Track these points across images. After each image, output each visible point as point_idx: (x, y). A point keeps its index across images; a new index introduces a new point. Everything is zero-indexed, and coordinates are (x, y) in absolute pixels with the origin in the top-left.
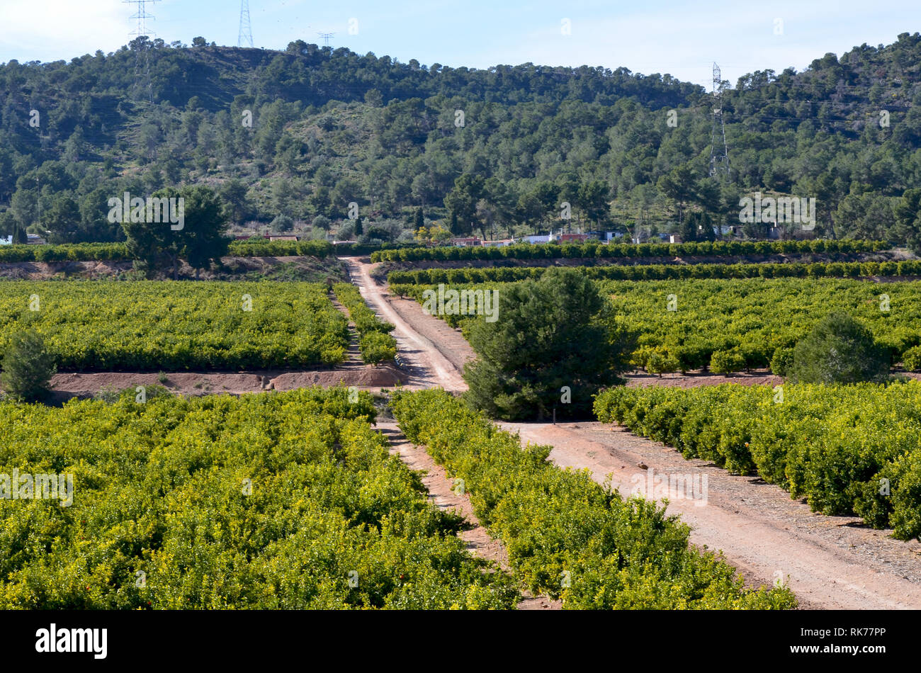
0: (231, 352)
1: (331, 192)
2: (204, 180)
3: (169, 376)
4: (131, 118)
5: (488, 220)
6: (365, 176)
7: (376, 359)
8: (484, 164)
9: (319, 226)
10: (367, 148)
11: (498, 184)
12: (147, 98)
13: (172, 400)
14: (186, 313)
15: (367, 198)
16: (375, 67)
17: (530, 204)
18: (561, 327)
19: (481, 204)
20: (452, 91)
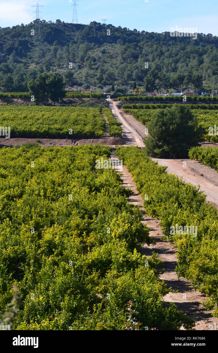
0: (63, 132)
1: (104, 76)
2: (58, 70)
3: (40, 140)
4: (33, 48)
5: (159, 87)
6: (116, 70)
7: (114, 135)
8: (159, 67)
9: (99, 88)
10: (117, 60)
11: (163, 74)
12: (39, 41)
13: (39, 148)
14: (48, 117)
15: (117, 78)
16: (121, 31)
17: (174, 81)
18: (178, 125)
19: (157, 81)
20: (149, 40)
